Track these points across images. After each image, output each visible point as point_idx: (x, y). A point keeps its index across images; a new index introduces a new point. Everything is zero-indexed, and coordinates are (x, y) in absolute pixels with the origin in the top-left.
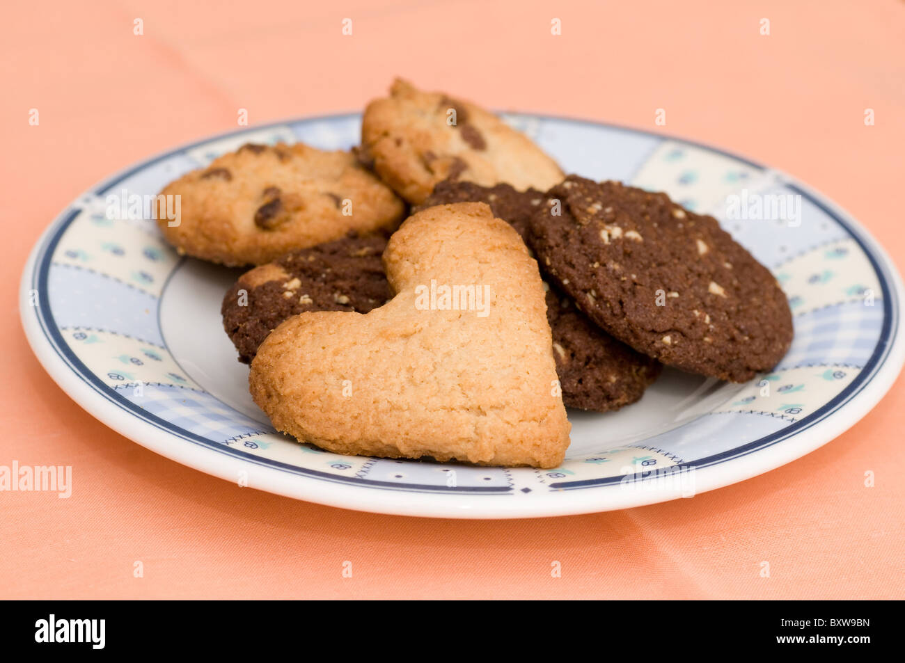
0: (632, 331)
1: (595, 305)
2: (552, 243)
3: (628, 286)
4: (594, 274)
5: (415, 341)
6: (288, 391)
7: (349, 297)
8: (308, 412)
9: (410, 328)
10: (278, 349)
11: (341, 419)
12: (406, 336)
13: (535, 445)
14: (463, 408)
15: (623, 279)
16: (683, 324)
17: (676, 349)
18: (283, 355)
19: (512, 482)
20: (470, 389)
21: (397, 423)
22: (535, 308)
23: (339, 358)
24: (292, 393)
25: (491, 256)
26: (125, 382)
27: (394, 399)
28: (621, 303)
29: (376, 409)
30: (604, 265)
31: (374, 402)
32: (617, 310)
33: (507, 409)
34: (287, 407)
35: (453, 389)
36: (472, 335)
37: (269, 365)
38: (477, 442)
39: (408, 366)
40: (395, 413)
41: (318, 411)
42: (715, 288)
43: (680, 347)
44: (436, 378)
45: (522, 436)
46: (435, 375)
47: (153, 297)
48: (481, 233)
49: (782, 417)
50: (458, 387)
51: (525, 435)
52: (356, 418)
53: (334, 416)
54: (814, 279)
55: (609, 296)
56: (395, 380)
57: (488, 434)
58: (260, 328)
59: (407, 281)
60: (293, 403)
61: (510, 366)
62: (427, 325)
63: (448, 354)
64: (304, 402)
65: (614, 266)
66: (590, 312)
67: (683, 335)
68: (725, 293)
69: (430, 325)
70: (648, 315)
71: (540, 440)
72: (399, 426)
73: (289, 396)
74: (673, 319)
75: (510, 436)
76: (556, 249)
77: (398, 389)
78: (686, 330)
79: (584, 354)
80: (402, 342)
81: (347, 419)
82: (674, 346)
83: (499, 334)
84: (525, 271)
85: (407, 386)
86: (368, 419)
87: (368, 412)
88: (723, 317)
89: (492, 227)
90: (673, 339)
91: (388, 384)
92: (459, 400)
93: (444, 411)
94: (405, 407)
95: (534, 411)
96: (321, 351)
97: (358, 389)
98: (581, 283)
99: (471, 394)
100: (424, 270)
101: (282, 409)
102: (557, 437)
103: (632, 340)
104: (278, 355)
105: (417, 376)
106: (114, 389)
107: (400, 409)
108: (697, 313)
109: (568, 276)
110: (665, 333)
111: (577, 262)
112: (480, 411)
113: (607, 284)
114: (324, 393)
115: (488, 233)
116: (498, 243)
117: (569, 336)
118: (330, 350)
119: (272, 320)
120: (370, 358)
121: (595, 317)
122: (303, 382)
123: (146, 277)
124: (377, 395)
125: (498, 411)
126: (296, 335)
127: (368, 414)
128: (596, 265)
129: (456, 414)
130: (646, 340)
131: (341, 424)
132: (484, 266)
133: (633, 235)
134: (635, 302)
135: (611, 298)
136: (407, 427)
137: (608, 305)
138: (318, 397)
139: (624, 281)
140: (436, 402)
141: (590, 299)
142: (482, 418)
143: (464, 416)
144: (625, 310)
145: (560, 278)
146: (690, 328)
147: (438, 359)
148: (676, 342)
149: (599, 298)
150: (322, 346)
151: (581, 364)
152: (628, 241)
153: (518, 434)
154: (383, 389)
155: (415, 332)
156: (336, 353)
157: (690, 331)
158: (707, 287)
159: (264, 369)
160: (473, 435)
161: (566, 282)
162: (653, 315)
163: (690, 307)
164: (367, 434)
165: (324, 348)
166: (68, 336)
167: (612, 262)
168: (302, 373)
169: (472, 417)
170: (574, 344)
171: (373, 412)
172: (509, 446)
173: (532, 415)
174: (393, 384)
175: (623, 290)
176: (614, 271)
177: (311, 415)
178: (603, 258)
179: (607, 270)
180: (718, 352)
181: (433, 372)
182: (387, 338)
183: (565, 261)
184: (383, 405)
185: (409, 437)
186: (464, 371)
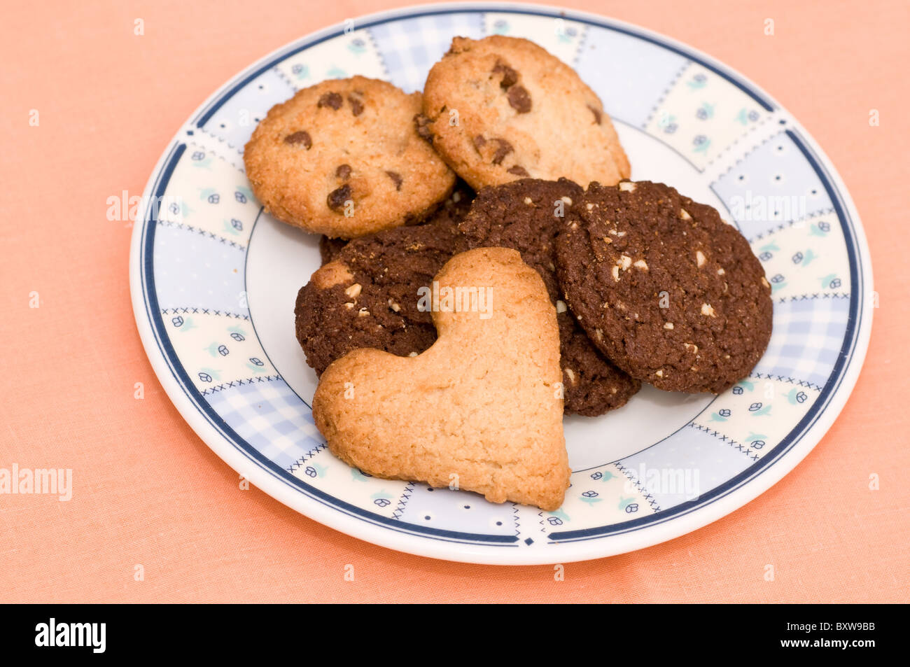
0: (630, 366)
1: (603, 340)
2: (571, 280)
3: (631, 324)
4: (604, 312)
5: (448, 394)
6: (342, 429)
7: (401, 307)
8: (358, 448)
9: (445, 383)
10: (336, 387)
11: (385, 457)
12: (441, 388)
13: (540, 496)
14: (484, 461)
15: (627, 318)
16: (674, 359)
17: (666, 381)
18: (340, 393)
19: (518, 529)
20: (490, 447)
21: (429, 466)
22: (550, 360)
23: (386, 404)
24: (346, 430)
25: (516, 309)
26: (212, 385)
27: (428, 447)
28: (623, 342)
29: (413, 452)
30: (612, 306)
31: (412, 447)
32: (620, 349)
33: (519, 465)
34: (342, 440)
35: (476, 445)
36: (495, 395)
37: (329, 400)
38: (493, 487)
39: (441, 419)
40: (428, 457)
41: (366, 448)
42: (707, 310)
43: (669, 379)
44: (463, 432)
45: (529, 489)
46: (462, 429)
47: (242, 249)
48: (510, 284)
49: (748, 451)
50: (480, 443)
51: (532, 488)
52: (397, 457)
53: (380, 455)
54: (798, 258)
55: (614, 337)
56: (430, 430)
57: (502, 484)
58: (324, 343)
59: (446, 327)
60: (346, 438)
61: (524, 424)
62: (459, 382)
63: (474, 411)
64: (355, 440)
65: (621, 306)
66: (598, 346)
67: (673, 367)
68: (714, 313)
69: (461, 382)
70: (645, 355)
71: (544, 492)
72: (431, 468)
73: (343, 432)
74: (665, 356)
75: (520, 488)
76: (573, 285)
77: (431, 437)
78: (676, 364)
79: (591, 373)
80: (438, 393)
81: (390, 458)
82: (664, 378)
83: (517, 394)
84: (544, 322)
85: (439, 436)
86: (406, 460)
87: (406, 455)
88: (709, 342)
89: (520, 276)
90: (665, 373)
91: (424, 432)
92: (481, 455)
93: (467, 461)
94: (437, 455)
95: (540, 469)
96: (371, 395)
97: (400, 434)
98: (591, 321)
99: (490, 451)
100: (460, 322)
101: (338, 442)
102: (559, 489)
103: (631, 372)
104: (337, 393)
105: (448, 428)
106: (202, 394)
107: (431, 454)
108: (687, 346)
109: (582, 314)
110: (659, 368)
111: (590, 301)
112: (497, 465)
113: (613, 326)
114: (372, 433)
115: (516, 283)
116: (523, 294)
117: (580, 358)
118: (379, 397)
119: (334, 337)
120: (411, 406)
121: (601, 349)
122: (356, 421)
123: (236, 224)
124: (415, 441)
125: (512, 465)
126: (352, 374)
127: (406, 456)
128: (606, 306)
129: (477, 466)
130: (642, 374)
131: (385, 461)
132: (511, 321)
133: (641, 264)
134: (635, 343)
135: (616, 339)
136: (437, 470)
137: (613, 343)
138: (367, 436)
139: (628, 320)
140: (462, 453)
141: (599, 334)
142: (498, 471)
143: (483, 468)
144: (626, 349)
145: (575, 314)
146: (680, 361)
147: (465, 415)
148: (667, 376)
149: (605, 336)
150: (373, 390)
151: (588, 382)
152: (635, 270)
153: (527, 488)
154: (420, 437)
155: (449, 386)
156: (383, 399)
157: (680, 364)
158: (699, 309)
159: (325, 402)
160: (490, 483)
161: (580, 318)
162: (649, 355)
163: (681, 340)
164: (405, 472)
165: (374, 392)
166: (167, 320)
167: (620, 301)
168: (355, 414)
169: (490, 468)
170: (583, 364)
171: (411, 454)
172: (518, 495)
173: (539, 472)
174: (428, 433)
175: (627, 329)
176: (621, 310)
177: (360, 451)
178: (612, 297)
179: (615, 310)
180: (702, 378)
181: (461, 426)
182: (426, 391)
183: (581, 298)
184: (419, 451)
185: (438, 478)
186: (486, 429)
